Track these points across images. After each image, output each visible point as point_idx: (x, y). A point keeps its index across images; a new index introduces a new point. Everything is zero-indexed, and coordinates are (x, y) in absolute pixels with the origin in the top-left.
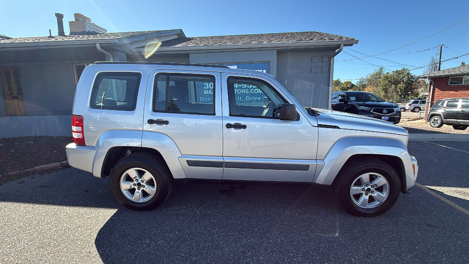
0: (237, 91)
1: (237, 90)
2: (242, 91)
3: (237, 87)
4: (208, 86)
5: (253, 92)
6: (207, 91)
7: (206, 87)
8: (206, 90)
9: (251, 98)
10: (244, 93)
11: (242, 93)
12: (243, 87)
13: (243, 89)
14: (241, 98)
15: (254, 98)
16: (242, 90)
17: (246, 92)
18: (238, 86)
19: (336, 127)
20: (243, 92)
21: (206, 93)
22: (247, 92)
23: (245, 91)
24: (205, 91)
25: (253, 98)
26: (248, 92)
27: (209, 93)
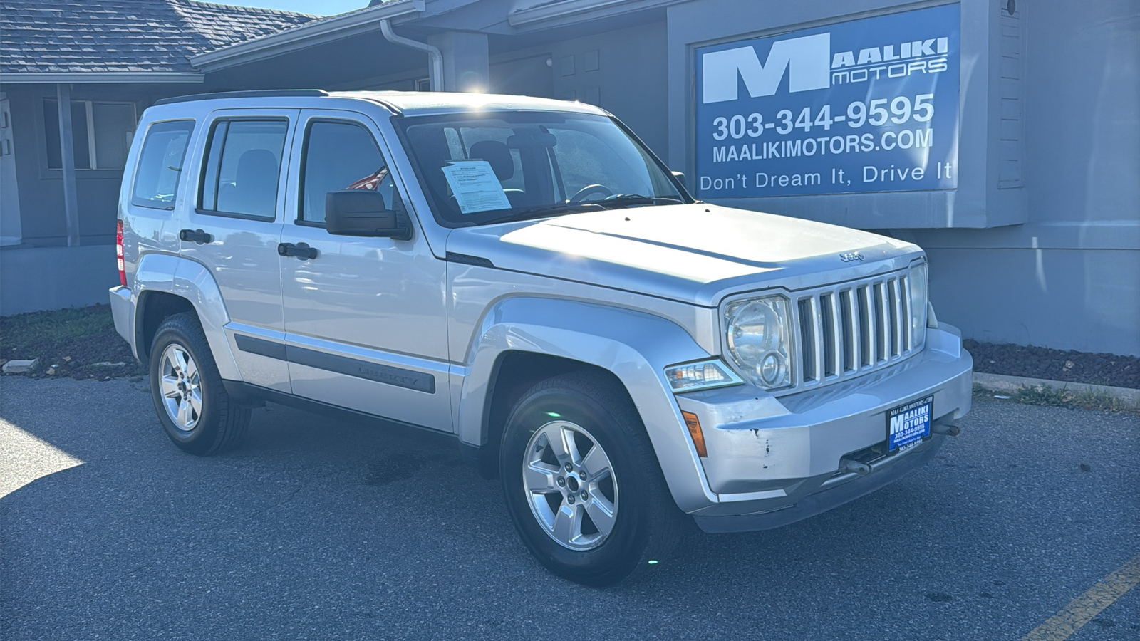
0: (827, 143)
1: (828, 139)
2: (849, 144)
3: (827, 128)
4: (728, 127)
5: (894, 145)
6: (723, 149)
7: (721, 133)
8: (719, 144)
9: (883, 172)
10: (857, 150)
11: (848, 150)
12: (851, 124)
13: (854, 131)
14: (841, 173)
15: (896, 173)
16: (849, 138)
17: (863, 148)
18: (831, 122)
19: (486, 263)
20: (852, 148)
21: (719, 160)
22: (868, 146)
23: (860, 144)
24: (716, 149)
25: (890, 172)
26: (872, 144)
27: (730, 156)
